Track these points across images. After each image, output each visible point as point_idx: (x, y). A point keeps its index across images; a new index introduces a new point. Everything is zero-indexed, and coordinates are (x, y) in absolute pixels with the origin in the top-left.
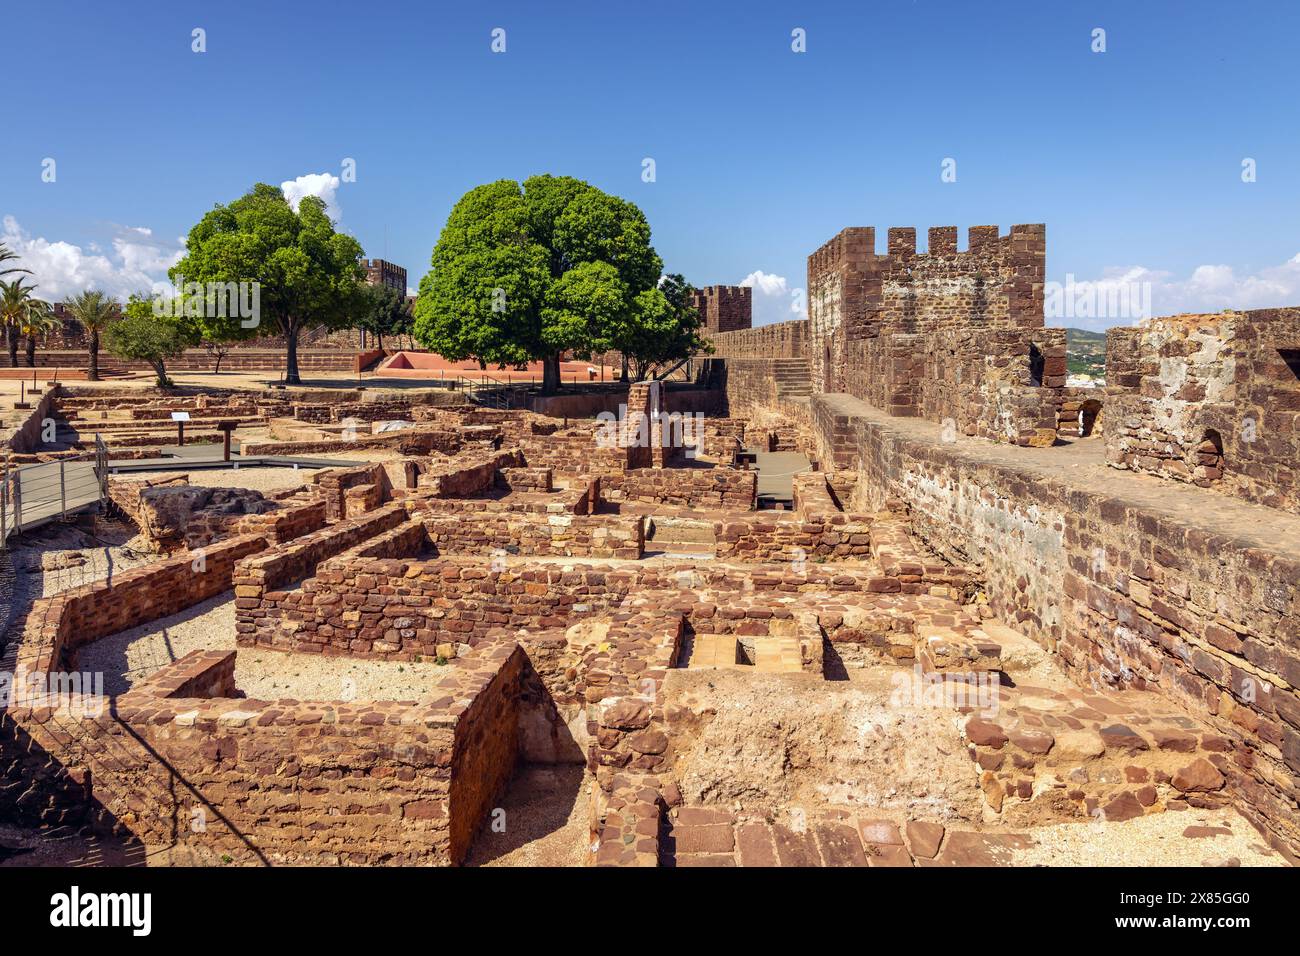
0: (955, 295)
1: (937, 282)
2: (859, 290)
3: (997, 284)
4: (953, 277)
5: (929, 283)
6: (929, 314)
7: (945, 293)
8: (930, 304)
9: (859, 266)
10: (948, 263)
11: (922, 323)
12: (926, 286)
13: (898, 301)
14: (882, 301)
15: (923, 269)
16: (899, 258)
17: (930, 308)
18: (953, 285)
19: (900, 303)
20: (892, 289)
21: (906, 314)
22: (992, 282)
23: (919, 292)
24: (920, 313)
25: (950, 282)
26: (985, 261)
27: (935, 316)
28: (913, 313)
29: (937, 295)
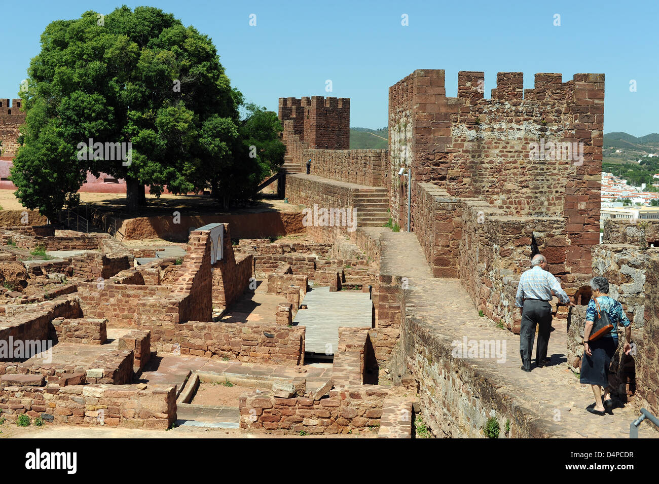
0: (520, 139)
1: (504, 126)
2: (429, 131)
3: (559, 130)
4: (518, 122)
5: (496, 126)
6: (495, 156)
7: (510, 137)
8: (496, 148)
9: (428, 107)
10: (514, 108)
11: (488, 166)
12: (492, 129)
13: (466, 144)
14: (450, 142)
15: (490, 112)
16: (468, 101)
17: (497, 151)
18: (518, 129)
19: (468, 146)
20: (461, 131)
21: (473, 157)
22: (555, 128)
23: (486, 135)
24: (487, 156)
25: (515, 126)
26: (549, 108)
27: (500, 159)
28: (479, 156)
29: (503, 138)
